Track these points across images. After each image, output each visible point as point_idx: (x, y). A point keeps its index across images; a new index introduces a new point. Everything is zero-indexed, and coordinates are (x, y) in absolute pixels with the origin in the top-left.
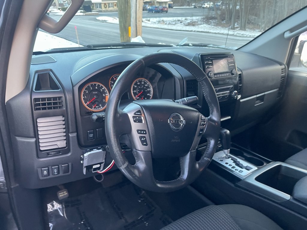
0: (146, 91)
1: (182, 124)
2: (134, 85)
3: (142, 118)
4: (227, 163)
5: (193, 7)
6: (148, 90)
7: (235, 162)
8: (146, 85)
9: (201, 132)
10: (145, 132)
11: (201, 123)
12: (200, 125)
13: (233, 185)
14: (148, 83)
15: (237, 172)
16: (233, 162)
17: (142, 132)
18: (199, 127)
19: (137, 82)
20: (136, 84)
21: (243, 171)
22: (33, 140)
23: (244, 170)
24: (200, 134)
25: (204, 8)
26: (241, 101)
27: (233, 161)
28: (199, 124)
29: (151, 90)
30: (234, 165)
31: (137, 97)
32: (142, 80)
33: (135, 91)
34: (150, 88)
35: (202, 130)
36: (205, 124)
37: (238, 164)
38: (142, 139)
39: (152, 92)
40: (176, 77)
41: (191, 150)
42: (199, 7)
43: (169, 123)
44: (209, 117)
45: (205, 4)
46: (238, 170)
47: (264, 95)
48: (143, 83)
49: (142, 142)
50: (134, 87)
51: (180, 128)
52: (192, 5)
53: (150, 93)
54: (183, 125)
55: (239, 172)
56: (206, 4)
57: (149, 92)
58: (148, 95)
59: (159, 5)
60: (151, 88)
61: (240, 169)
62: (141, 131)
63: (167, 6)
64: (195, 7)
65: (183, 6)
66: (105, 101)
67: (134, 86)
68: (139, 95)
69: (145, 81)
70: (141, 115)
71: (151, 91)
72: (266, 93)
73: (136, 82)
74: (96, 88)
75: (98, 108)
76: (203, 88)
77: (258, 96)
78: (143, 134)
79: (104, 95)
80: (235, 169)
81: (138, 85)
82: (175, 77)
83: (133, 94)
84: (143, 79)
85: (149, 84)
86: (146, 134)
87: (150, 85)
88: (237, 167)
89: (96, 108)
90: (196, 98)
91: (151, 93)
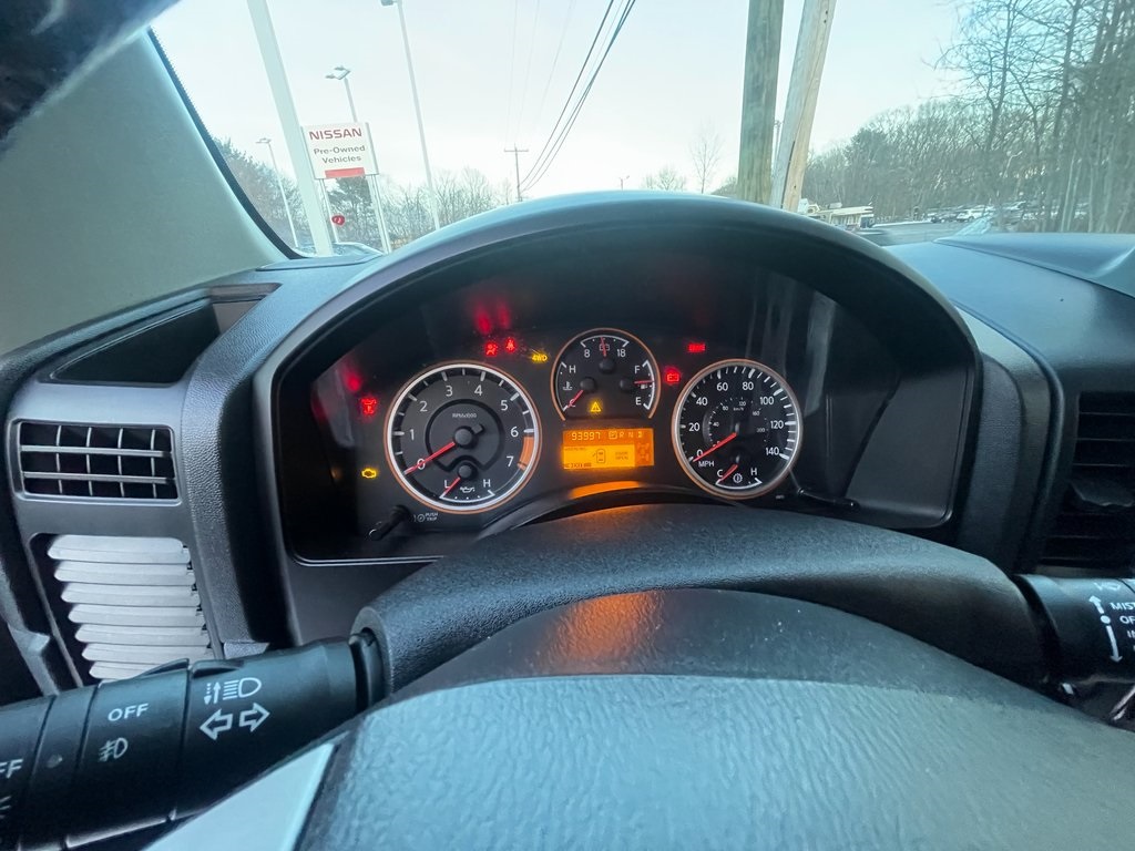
0: (762, 430)
2: (694, 390)
5: (929, 220)
6: (777, 424)
8: (765, 401)
14: (777, 387)
19: (711, 380)
20: (706, 387)
25: (962, 221)
29: (794, 428)
31: (702, 460)
32: (749, 370)
33: (694, 427)
34: (786, 419)
39: (796, 441)
40: (993, 361)
42: (946, 219)
45: (966, 213)
48: (746, 386)
50: (690, 402)
52: (926, 217)
53: (783, 447)
56: (970, 211)
57: (780, 438)
58: (771, 451)
59: (837, 222)
60: (793, 418)
63: (859, 224)
64: (935, 221)
65: (902, 221)
66: (517, 461)
67: (690, 397)
68: (715, 447)
69: (765, 376)
71: (794, 437)
73: (707, 378)
74: (479, 391)
75: (472, 495)
79: (514, 433)
81: (716, 398)
82: (987, 364)
83: (682, 439)
84: (753, 367)
85: (783, 394)
87: (787, 402)
89: (463, 496)
91: (792, 445)
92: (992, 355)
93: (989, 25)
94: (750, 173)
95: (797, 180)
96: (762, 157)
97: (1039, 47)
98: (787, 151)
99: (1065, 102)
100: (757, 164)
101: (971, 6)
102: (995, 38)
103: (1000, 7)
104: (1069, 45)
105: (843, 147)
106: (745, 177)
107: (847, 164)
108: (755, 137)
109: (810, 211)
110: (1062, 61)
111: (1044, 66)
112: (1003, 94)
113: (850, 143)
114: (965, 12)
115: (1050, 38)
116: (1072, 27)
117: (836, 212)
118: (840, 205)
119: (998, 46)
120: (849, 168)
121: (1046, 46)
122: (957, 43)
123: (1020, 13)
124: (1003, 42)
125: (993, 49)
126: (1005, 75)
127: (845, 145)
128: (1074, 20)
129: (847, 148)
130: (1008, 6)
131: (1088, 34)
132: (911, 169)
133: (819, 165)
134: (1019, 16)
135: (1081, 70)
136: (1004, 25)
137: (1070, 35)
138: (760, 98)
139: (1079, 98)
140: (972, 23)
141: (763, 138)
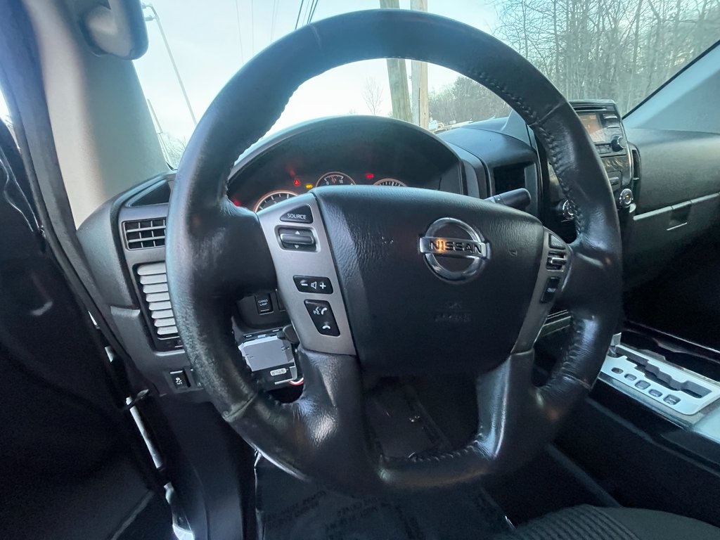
1: (477, 259)
3: (315, 232)
4: (615, 370)
7: (642, 366)
9: (550, 290)
10: (323, 286)
11: (549, 259)
12: (548, 264)
13: (648, 438)
15: (661, 399)
16: (636, 368)
17: (312, 285)
18: (544, 274)
21: (678, 400)
22: (136, 313)
23: (679, 394)
24: (547, 297)
26: (636, 218)
27: (636, 365)
28: (543, 262)
30: (641, 375)
35: (554, 282)
36: (564, 263)
37: (653, 374)
38: (316, 312)
41: (514, 352)
43: (424, 253)
44: (576, 243)
46: (660, 395)
47: (689, 206)
49: (318, 321)
51: (472, 272)
54: (480, 262)
55: (665, 399)
61: (666, 391)
62: (310, 280)
70: (311, 221)
72: (694, 201)
76: (553, 148)
77: (675, 207)
78: (320, 291)
80: (649, 388)
86: (329, 290)
88: (655, 385)
90: (526, 193)
92: (466, 159)
93: (513, 14)
94: (399, 108)
95: (425, 109)
96: (404, 98)
97: (540, 25)
98: (417, 93)
99: (559, 54)
100: (402, 103)
101: (503, 5)
102: (518, 22)
103: (517, 4)
104: (555, 22)
105: (451, 88)
106: (397, 110)
107: (454, 98)
108: (398, 87)
109: (439, 127)
110: (553, 32)
111: (544, 35)
112: (527, 52)
113: (454, 86)
114: (499, 8)
115: (544, 20)
116: (555, 13)
117: (453, 126)
118: (454, 122)
119: (520, 26)
120: (456, 100)
121: (544, 23)
122: (498, 25)
123: (528, 7)
124: (522, 23)
125: (518, 28)
126: (526, 42)
127: (451, 87)
128: (555, 9)
129: (453, 89)
130: (522, 3)
131: (562, 16)
132: (489, 98)
133: (439, 100)
134: (528, 9)
135: (563, 37)
136: (521, 14)
137: (555, 17)
138: (396, 65)
139: (565, 51)
140: (505, 13)
141: (402, 86)
